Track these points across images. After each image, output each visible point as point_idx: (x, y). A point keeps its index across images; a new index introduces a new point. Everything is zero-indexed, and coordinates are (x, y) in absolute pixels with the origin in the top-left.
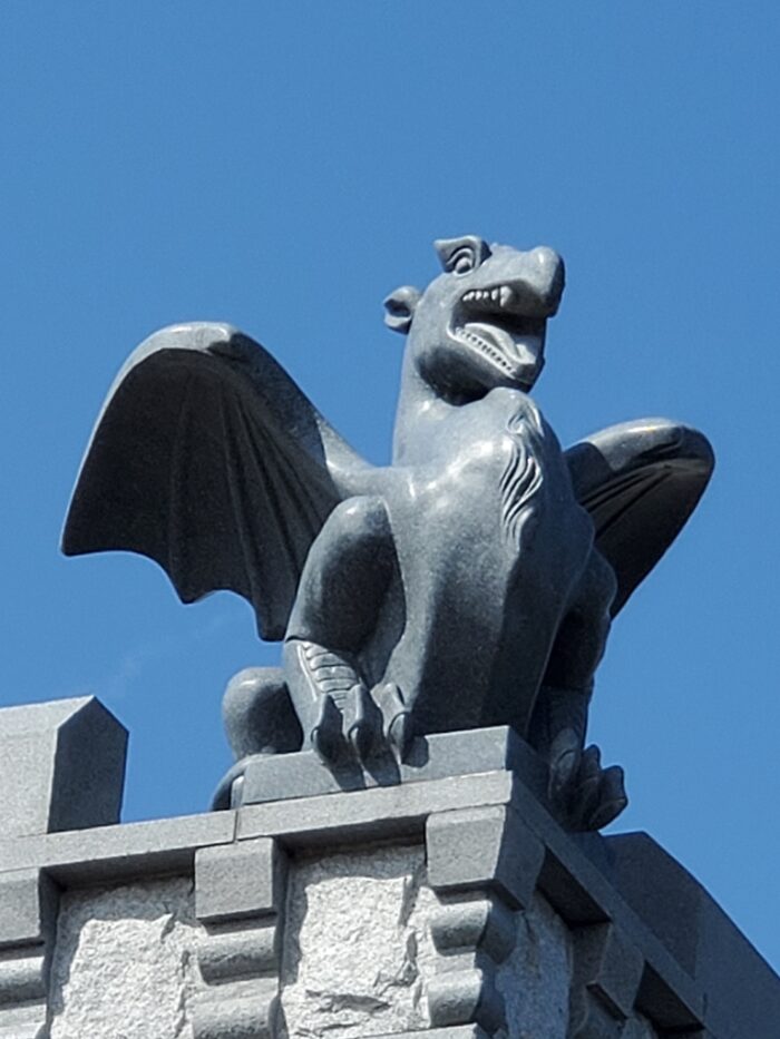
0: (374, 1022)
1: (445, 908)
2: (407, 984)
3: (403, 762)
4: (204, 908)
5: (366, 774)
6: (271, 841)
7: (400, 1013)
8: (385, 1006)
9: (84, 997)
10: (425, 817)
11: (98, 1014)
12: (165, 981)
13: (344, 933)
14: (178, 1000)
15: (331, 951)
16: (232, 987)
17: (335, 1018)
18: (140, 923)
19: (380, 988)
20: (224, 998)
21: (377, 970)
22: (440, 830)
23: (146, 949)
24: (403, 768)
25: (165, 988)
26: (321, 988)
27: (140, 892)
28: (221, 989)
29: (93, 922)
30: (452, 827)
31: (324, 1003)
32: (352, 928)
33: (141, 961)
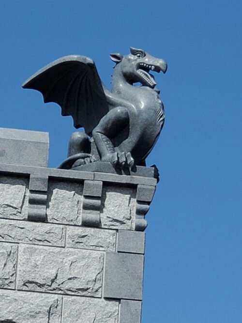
0: (121, 226)
1: (139, 205)
2: (129, 219)
3: (131, 170)
4: (85, 193)
5: (122, 171)
6: (102, 182)
7: (128, 226)
8: (124, 223)
9: (55, 206)
10: (137, 185)
11: (58, 210)
12: (74, 207)
13: (115, 205)
14: (77, 212)
15: (113, 209)
16: (89, 211)
17: (113, 223)
18: (67, 192)
19: (124, 219)
20: (87, 213)
21: (123, 215)
22: (140, 188)
23: (69, 198)
24: (131, 172)
25: (74, 208)
26: (111, 217)
27: (67, 184)
28: (86, 211)
29: (56, 189)
30: (143, 188)
31: (111, 220)
32: (118, 204)
33: (68, 201)
